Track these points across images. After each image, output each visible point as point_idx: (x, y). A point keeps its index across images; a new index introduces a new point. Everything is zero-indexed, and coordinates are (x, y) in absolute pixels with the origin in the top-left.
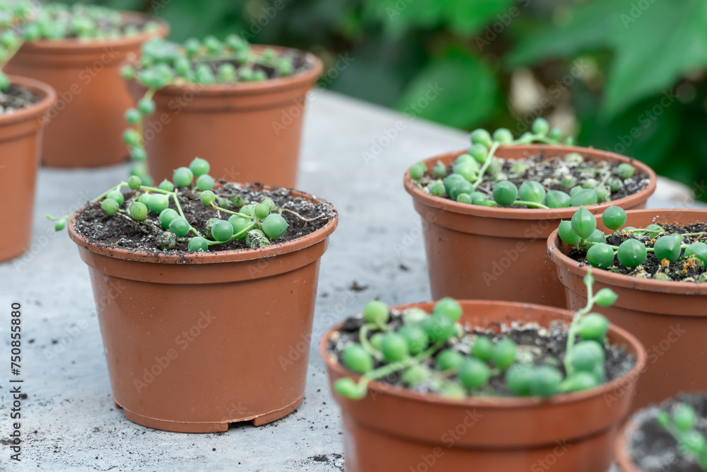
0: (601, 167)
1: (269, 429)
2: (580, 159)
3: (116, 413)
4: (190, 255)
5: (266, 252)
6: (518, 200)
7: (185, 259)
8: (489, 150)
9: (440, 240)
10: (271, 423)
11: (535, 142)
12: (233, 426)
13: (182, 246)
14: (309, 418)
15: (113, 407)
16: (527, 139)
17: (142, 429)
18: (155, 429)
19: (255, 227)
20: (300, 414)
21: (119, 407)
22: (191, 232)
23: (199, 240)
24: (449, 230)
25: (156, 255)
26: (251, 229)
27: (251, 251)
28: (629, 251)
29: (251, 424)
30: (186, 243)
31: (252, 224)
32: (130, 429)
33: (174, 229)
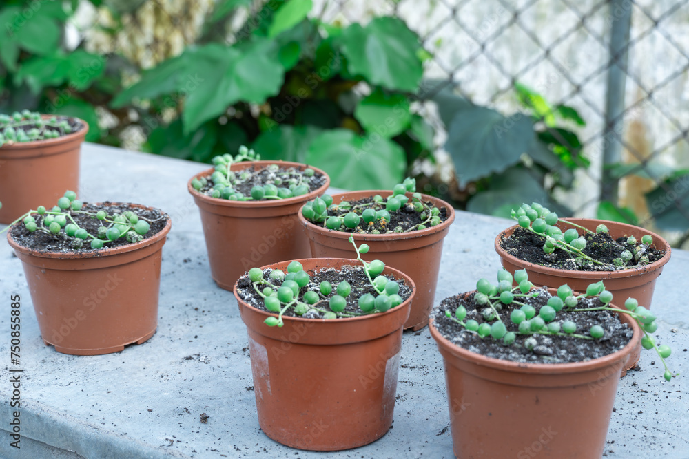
0: (291, 171)
1: (146, 345)
2: (277, 167)
3: (48, 349)
4: (102, 251)
5: (144, 244)
6: (266, 195)
7: (99, 254)
8: (227, 166)
9: (219, 222)
10: (146, 342)
11: (244, 160)
12: (126, 347)
13: (88, 246)
14: (166, 335)
15: (44, 346)
16: (239, 158)
17: (71, 357)
18: (79, 356)
19: (131, 229)
20: (159, 333)
21: (48, 345)
22: (89, 236)
23: (96, 241)
24: (224, 216)
25: (81, 254)
26: (129, 230)
27: (136, 244)
28: (351, 219)
29: (136, 344)
30: (89, 243)
31: (129, 228)
32: (64, 358)
33: (79, 236)
